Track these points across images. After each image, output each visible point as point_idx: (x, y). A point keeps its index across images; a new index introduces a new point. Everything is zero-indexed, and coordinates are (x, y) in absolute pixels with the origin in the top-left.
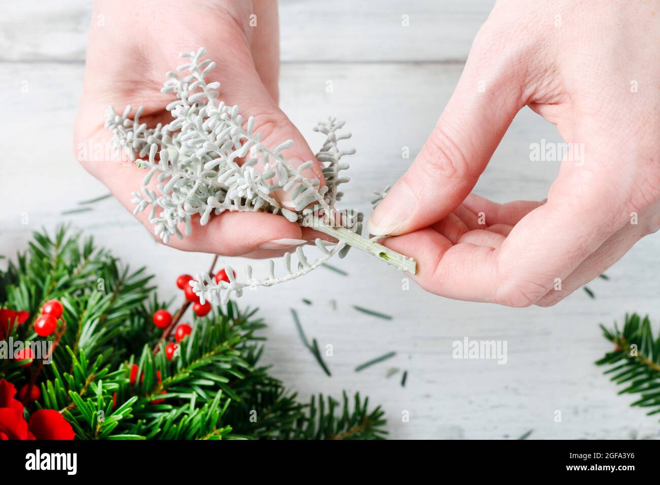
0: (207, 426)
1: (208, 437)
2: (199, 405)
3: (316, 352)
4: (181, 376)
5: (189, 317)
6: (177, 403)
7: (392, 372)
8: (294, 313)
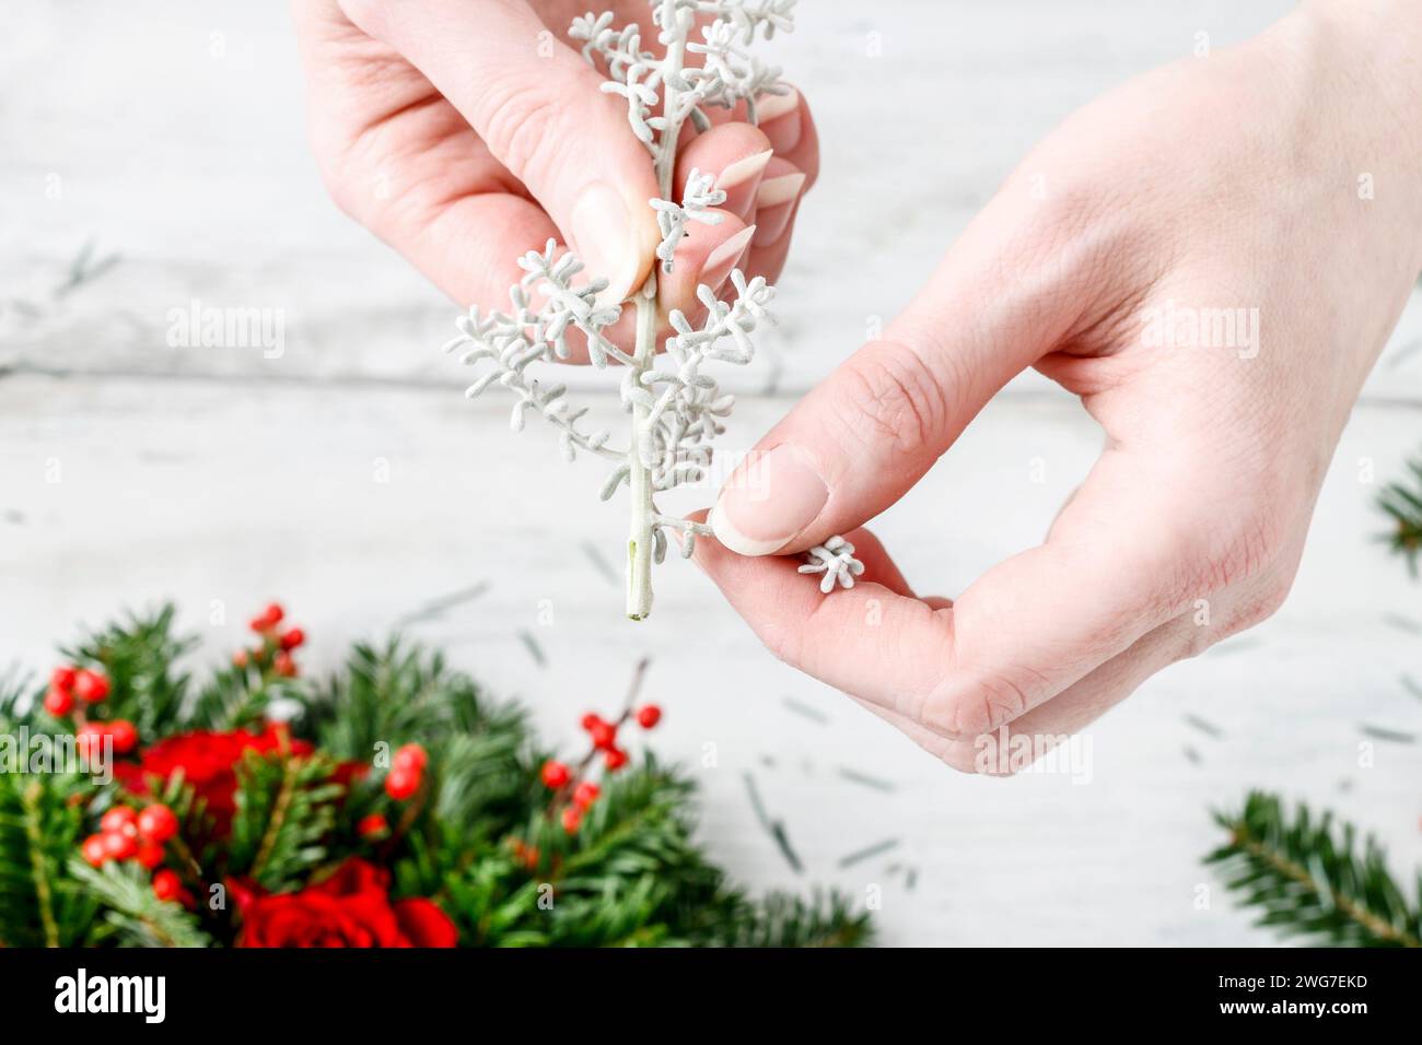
0: (629, 926)
1: (631, 944)
2: (619, 896)
3: (779, 834)
4: (589, 855)
5: (595, 773)
6: (587, 894)
7: (893, 869)
8: (749, 781)
